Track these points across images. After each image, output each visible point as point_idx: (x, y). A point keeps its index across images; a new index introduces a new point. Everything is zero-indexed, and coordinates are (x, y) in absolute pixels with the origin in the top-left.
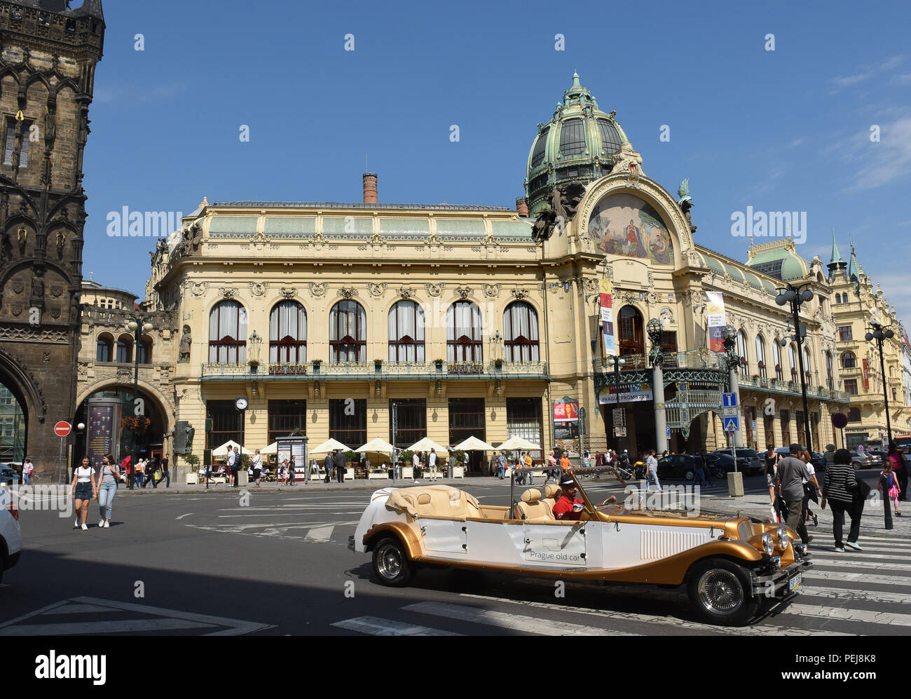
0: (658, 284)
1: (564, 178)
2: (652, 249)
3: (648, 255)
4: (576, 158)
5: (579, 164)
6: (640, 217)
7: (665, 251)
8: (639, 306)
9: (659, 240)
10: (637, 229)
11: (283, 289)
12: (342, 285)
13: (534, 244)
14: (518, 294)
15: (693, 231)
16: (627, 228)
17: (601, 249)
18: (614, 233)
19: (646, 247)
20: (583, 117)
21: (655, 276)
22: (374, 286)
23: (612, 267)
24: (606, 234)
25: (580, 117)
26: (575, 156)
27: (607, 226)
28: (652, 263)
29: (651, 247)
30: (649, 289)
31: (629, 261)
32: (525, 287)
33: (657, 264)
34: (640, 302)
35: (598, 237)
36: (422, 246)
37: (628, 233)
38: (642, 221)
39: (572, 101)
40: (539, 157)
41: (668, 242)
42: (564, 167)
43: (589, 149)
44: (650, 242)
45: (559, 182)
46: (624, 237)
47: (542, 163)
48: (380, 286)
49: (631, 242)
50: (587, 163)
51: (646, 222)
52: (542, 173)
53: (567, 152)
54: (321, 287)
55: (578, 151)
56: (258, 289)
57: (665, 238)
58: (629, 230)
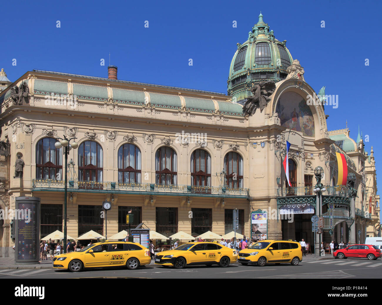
0: (306, 148)
1: (257, 79)
2: (303, 127)
3: (302, 130)
4: (266, 67)
5: (267, 71)
6: (299, 107)
7: (310, 129)
8: (297, 160)
9: (308, 122)
11: (88, 133)
12: (127, 134)
13: (243, 118)
14: (233, 147)
15: (326, 118)
19: (301, 125)
20: (269, 42)
21: (305, 142)
22: (147, 136)
23: (284, 135)
24: (282, 115)
25: (267, 41)
26: (265, 66)
27: (282, 110)
28: (304, 135)
29: (304, 126)
30: (302, 150)
31: (293, 133)
32: (238, 143)
33: (306, 136)
34: (297, 158)
36: (177, 113)
38: (300, 109)
39: (260, 31)
40: (241, 64)
41: (312, 123)
42: (258, 72)
43: (273, 62)
44: (303, 122)
45: (254, 81)
47: (243, 68)
48: (151, 136)
49: (294, 121)
50: (272, 71)
51: (302, 110)
52: (242, 74)
53: (260, 63)
54: (113, 133)
55: (267, 62)
56: (70, 132)
57: (311, 121)
58: (293, 114)
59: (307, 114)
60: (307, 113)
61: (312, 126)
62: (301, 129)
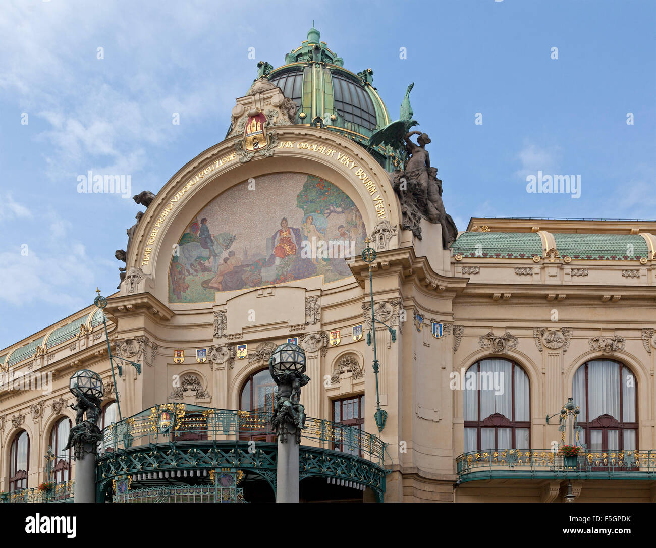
0: (329, 316)
3: (319, 268)
6: (302, 207)
10: (297, 232)
16: (274, 237)
17: (212, 288)
18: (246, 253)
23: (226, 311)
24: (226, 260)
27: (227, 247)
28: (327, 281)
30: (306, 329)
31: (260, 292)
33: (337, 280)
35: (205, 269)
37: (277, 244)
38: (306, 212)
41: (361, 231)
46: (266, 254)
49: (283, 257)
51: (314, 212)
57: (355, 226)
58: (278, 237)
59: (338, 213)
60: (339, 210)
61: (360, 240)
62: (316, 268)
